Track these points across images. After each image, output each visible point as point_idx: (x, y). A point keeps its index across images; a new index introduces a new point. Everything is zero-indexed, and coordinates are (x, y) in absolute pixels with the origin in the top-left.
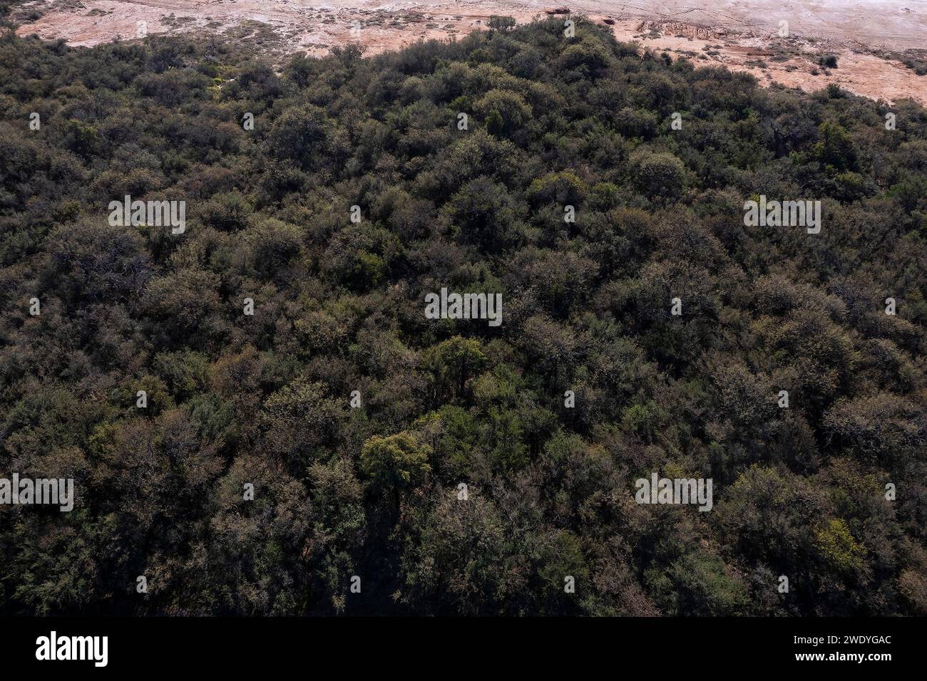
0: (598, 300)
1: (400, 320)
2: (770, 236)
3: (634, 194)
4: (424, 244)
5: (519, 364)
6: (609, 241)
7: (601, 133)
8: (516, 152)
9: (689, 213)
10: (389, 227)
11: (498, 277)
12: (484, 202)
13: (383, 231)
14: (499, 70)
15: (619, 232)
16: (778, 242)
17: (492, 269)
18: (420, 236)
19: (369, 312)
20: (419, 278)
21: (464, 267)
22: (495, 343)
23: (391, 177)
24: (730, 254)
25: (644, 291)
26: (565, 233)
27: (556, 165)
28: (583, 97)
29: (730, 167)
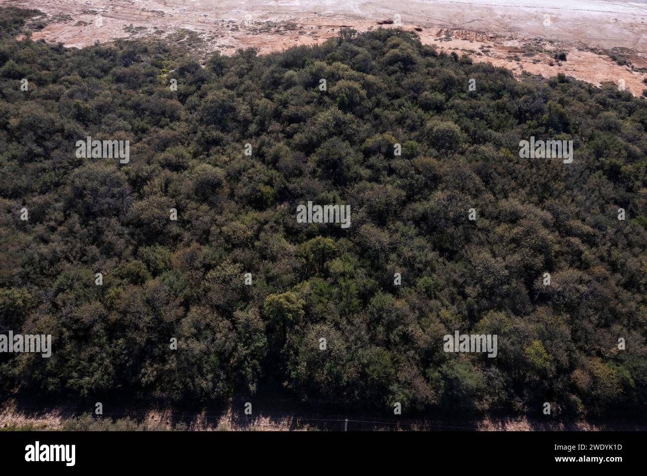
0: (405, 215)
1: (285, 227)
2: (511, 174)
3: (429, 148)
4: (299, 180)
5: (356, 253)
6: (412, 178)
7: (409, 108)
8: (356, 121)
9: (462, 160)
10: (277, 169)
11: (344, 200)
12: (336, 154)
13: (274, 172)
14: (346, 66)
15: (419, 173)
16: (516, 178)
17: (340, 195)
18: (296, 175)
19: (266, 222)
20: (296, 201)
21: (323, 194)
22: (342, 240)
23: (278, 136)
24: (486, 186)
25: (432, 209)
26: (385, 173)
27: (381, 129)
28: (399, 85)
29: (489, 130)
